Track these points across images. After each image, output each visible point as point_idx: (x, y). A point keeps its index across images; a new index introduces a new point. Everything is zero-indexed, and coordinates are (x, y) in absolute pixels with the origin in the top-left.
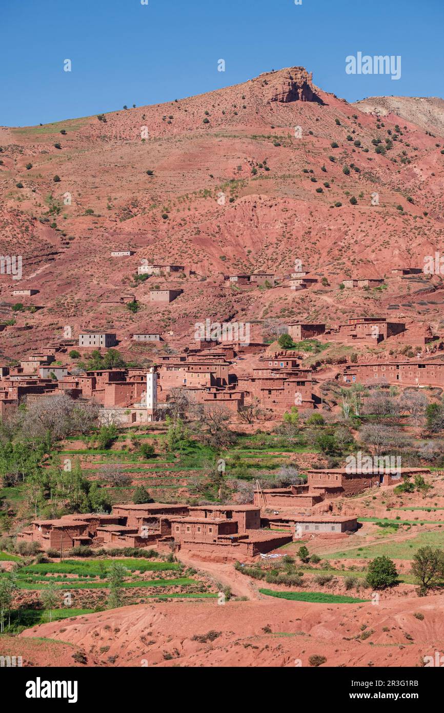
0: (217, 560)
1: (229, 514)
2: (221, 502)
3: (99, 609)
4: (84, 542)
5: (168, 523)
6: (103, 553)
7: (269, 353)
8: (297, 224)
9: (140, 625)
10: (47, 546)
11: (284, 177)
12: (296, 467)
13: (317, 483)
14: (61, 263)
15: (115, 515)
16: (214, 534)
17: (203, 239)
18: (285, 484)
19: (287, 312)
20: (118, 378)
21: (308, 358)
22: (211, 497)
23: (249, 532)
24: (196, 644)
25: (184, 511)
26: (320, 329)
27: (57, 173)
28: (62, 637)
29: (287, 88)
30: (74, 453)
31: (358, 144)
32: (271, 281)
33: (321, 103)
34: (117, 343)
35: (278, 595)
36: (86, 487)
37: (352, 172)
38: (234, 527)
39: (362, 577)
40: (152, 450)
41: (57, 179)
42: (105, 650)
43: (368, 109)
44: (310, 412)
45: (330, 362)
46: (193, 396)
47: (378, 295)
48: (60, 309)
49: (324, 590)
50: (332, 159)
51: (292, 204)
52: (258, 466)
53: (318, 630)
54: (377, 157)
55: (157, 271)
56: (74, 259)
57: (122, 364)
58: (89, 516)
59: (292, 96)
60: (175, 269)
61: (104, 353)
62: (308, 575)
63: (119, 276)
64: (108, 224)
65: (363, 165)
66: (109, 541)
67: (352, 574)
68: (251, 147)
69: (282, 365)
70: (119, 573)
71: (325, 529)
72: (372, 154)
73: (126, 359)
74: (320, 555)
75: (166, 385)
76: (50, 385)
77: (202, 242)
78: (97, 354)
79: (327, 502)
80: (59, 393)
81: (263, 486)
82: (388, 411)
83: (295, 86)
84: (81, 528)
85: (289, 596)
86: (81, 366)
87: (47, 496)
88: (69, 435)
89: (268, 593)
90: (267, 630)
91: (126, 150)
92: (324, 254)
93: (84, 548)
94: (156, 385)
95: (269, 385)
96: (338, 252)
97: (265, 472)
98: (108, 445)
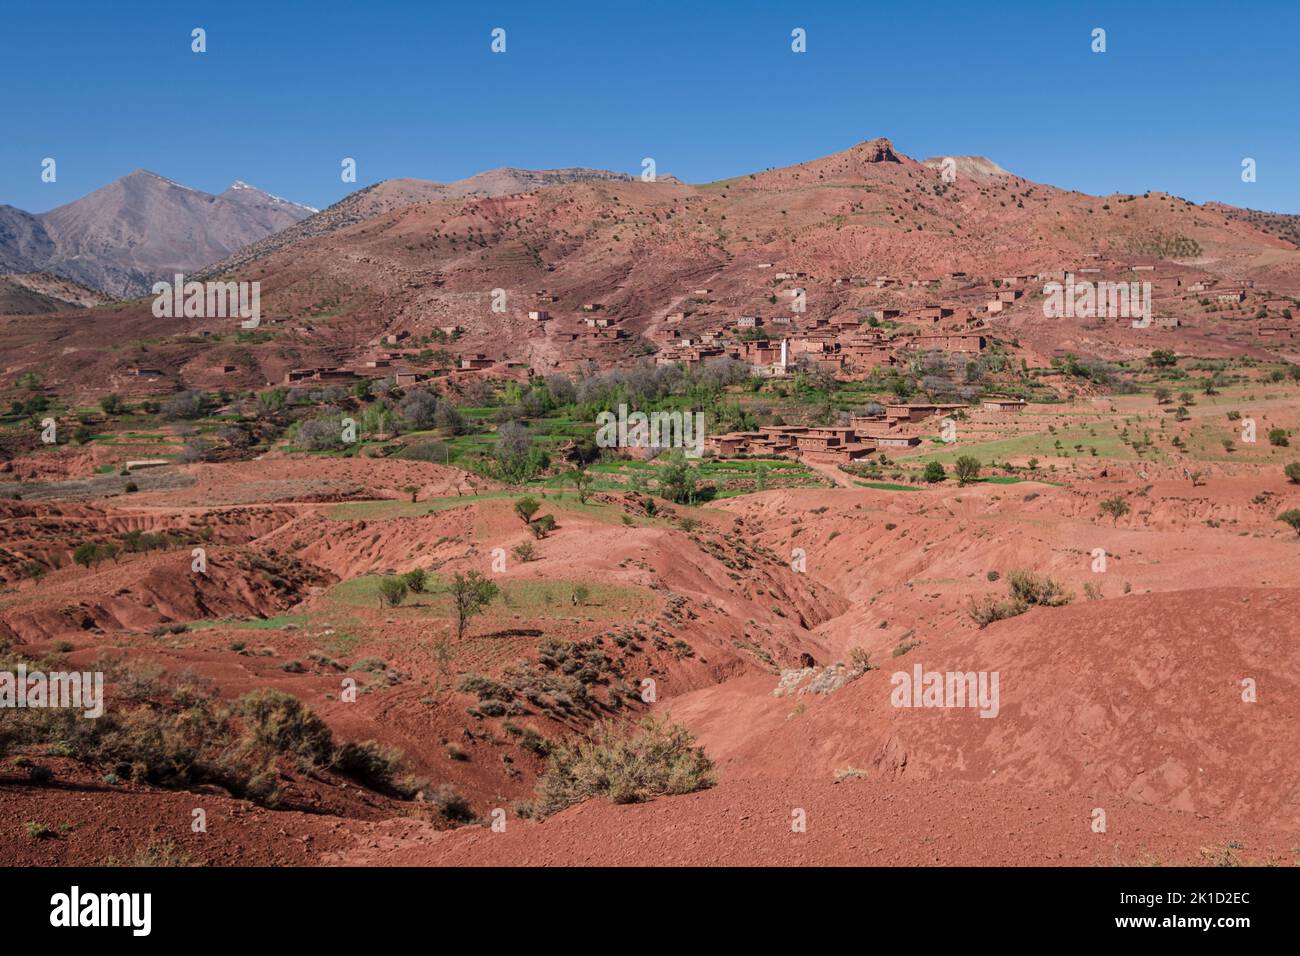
0: (826, 462)
1: (834, 433)
2: (829, 426)
3: (751, 492)
4: (741, 450)
5: (795, 439)
6: (753, 457)
7: (862, 329)
8: (882, 244)
9: (776, 503)
10: (718, 452)
11: (873, 213)
12: (879, 403)
13: (893, 413)
14: (728, 272)
15: (761, 433)
16: (824, 445)
17: (818, 255)
18: (871, 415)
19: (874, 303)
20: (763, 346)
21: (887, 333)
22: (823, 423)
23: (847, 445)
24: (813, 515)
25: (806, 431)
26: (896, 313)
27: (724, 213)
28: (727, 509)
29: (876, 153)
30: (735, 394)
31: (923, 189)
32: (864, 282)
33: (899, 162)
34: (762, 323)
35: (866, 485)
36: (742, 415)
37: (919, 208)
38: (837, 442)
39: (921, 475)
40: (785, 392)
41: (724, 218)
42: (755, 517)
43: (931, 166)
44: (887, 368)
45: (902, 335)
46: (812, 358)
47: (935, 291)
48: (726, 302)
49: (896, 482)
50: (906, 200)
51: (878, 231)
52: (854, 403)
53: (892, 508)
54: (936, 198)
55: (788, 276)
56: (734, 269)
57: (765, 337)
58: (745, 433)
59: (879, 158)
60: (800, 275)
61: (754, 330)
62: (885, 473)
63: (764, 280)
64: (756, 246)
65: (927, 203)
66: (757, 449)
67: (915, 473)
68: (851, 194)
69: (870, 337)
70: (764, 470)
71: (897, 443)
72: (933, 195)
73: (769, 334)
74: (893, 460)
75: (794, 350)
76: (720, 351)
77: (818, 257)
78: (749, 331)
79: (899, 426)
80: (725, 355)
81: (857, 415)
82: (941, 367)
83: (881, 151)
84: (740, 441)
85: (873, 486)
86: (740, 338)
87: (718, 421)
88: (732, 383)
89: (859, 483)
90: (858, 507)
91: (769, 197)
92: (899, 263)
93: (741, 454)
94: (787, 351)
95: (861, 350)
96: (908, 263)
97: (858, 406)
98: (757, 388)
